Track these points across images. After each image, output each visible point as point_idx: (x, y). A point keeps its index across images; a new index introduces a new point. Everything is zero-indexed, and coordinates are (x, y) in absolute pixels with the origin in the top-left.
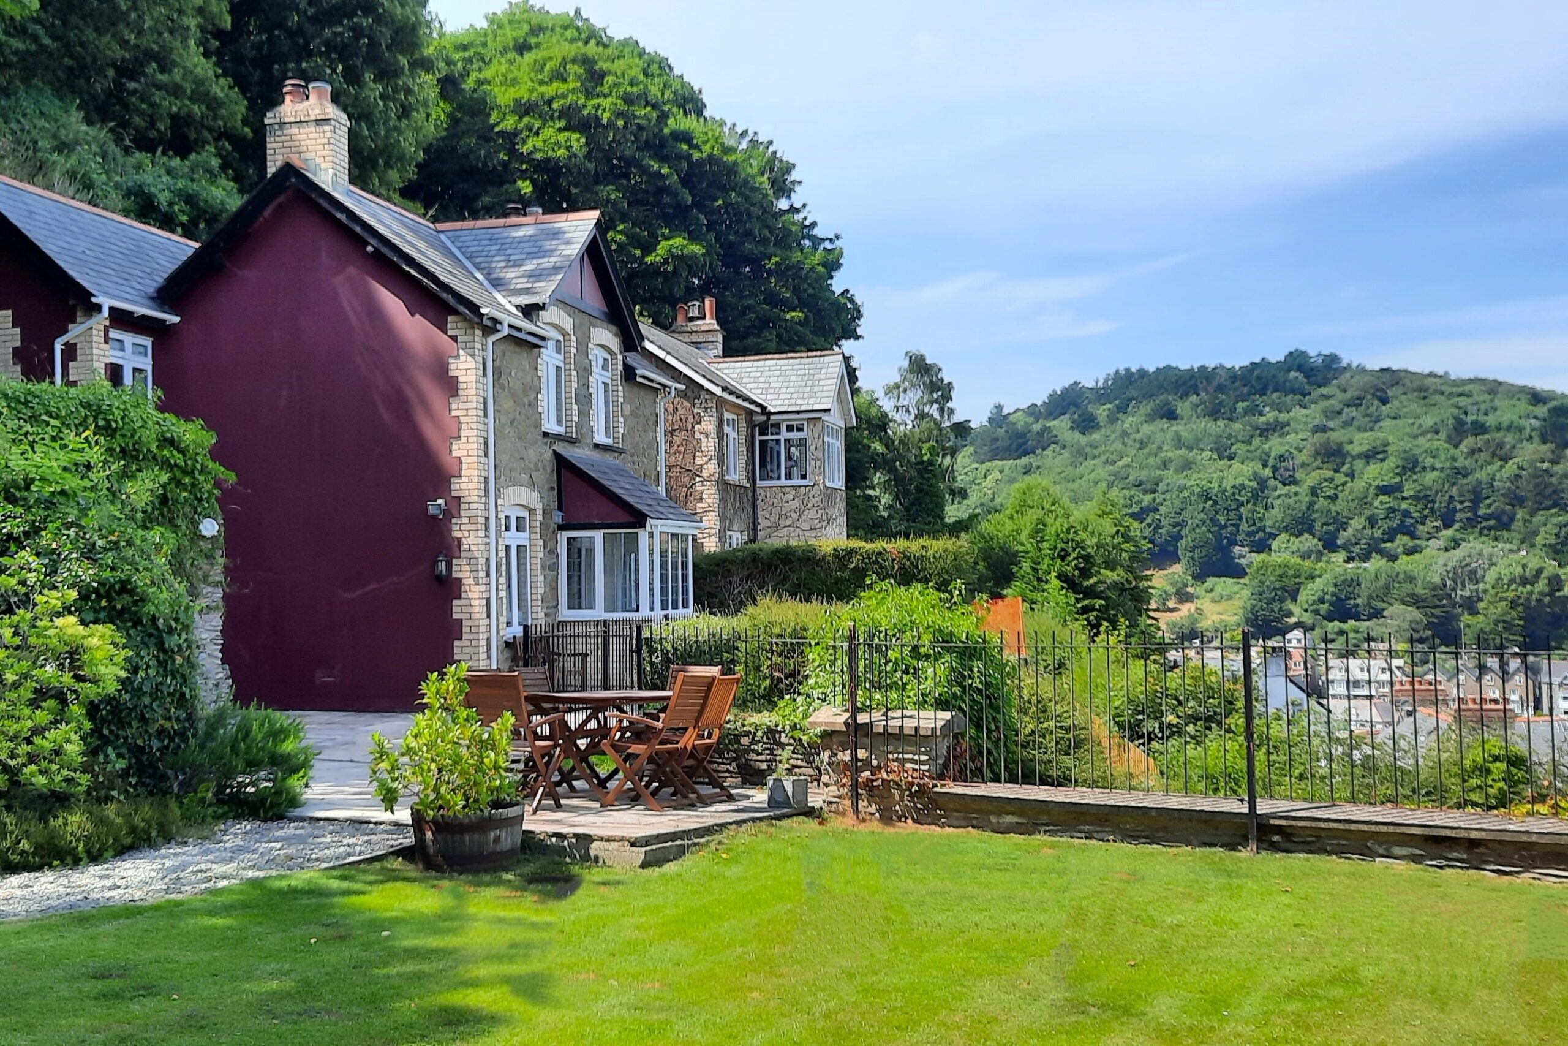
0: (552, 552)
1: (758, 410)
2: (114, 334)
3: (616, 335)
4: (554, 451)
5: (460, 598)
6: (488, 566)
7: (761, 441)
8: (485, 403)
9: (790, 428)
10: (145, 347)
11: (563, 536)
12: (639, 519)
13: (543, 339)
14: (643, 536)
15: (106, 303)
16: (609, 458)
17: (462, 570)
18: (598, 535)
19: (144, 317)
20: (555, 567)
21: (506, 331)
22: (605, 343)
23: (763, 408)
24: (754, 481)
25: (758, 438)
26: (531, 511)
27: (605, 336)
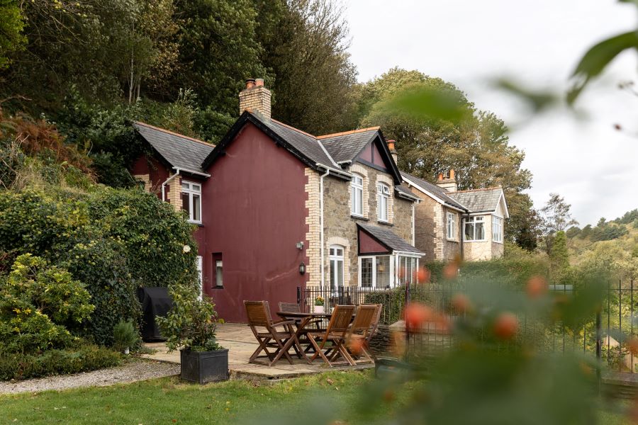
0: (355, 264)
1: (464, 211)
2: (183, 182)
3: (390, 178)
4: (357, 224)
5: (309, 281)
6: (321, 268)
7: (467, 225)
8: (320, 203)
9: (478, 219)
10: (198, 187)
11: (360, 258)
12: (390, 251)
13: (350, 177)
14: (392, 258)
15: (178, 169)
16: (385, 228)
17: (309, 269)
18: (374, 258)
19: (195, 174)
20: (356, 270)
21: (328, 173)
22: (384, 181)
23: (466, 211)
24: (462, 240)
25: (465, 223)
26: (345, 247)
27: (384, 178)
